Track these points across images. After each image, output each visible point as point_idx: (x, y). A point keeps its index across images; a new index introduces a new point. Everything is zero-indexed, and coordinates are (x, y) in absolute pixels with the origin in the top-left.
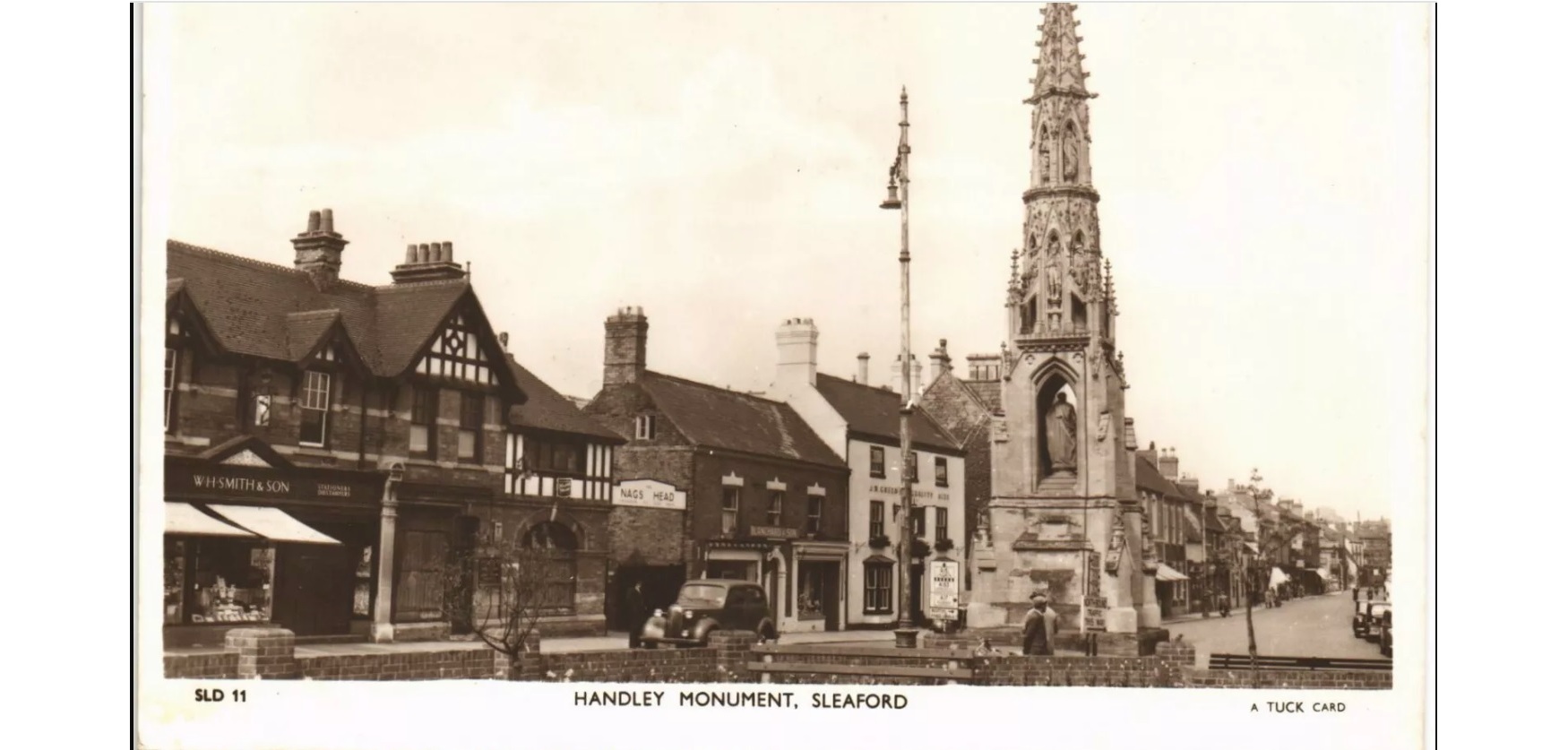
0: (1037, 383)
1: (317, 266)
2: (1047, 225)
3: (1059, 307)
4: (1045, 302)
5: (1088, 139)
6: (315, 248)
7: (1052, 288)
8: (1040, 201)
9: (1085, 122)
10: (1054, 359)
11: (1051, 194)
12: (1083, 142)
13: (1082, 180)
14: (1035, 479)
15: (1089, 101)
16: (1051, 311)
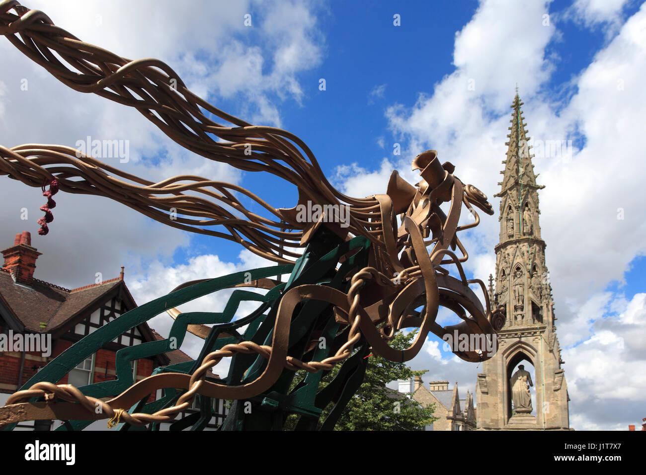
0: (507, 357)
1: (15, 266)
2: (513, 260)
3: (522, 311)
4: (512, 308)
5: (538, 212)
6: (15, 255)
7: (517, 298)
8: (509, 247)
9: (537, 202)
10: (520, 342)
11: (515, 242)
12: (536, 214)
13: (536, 234)
14: (506, 416)
15: (538, 191)
16: (516, 313)
